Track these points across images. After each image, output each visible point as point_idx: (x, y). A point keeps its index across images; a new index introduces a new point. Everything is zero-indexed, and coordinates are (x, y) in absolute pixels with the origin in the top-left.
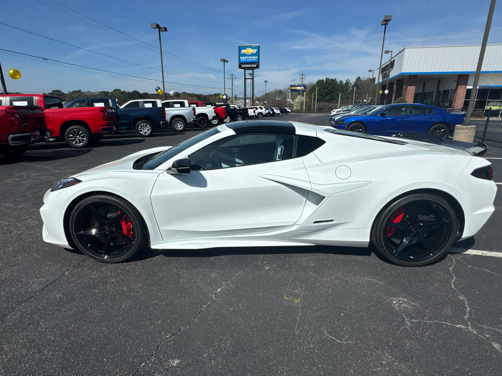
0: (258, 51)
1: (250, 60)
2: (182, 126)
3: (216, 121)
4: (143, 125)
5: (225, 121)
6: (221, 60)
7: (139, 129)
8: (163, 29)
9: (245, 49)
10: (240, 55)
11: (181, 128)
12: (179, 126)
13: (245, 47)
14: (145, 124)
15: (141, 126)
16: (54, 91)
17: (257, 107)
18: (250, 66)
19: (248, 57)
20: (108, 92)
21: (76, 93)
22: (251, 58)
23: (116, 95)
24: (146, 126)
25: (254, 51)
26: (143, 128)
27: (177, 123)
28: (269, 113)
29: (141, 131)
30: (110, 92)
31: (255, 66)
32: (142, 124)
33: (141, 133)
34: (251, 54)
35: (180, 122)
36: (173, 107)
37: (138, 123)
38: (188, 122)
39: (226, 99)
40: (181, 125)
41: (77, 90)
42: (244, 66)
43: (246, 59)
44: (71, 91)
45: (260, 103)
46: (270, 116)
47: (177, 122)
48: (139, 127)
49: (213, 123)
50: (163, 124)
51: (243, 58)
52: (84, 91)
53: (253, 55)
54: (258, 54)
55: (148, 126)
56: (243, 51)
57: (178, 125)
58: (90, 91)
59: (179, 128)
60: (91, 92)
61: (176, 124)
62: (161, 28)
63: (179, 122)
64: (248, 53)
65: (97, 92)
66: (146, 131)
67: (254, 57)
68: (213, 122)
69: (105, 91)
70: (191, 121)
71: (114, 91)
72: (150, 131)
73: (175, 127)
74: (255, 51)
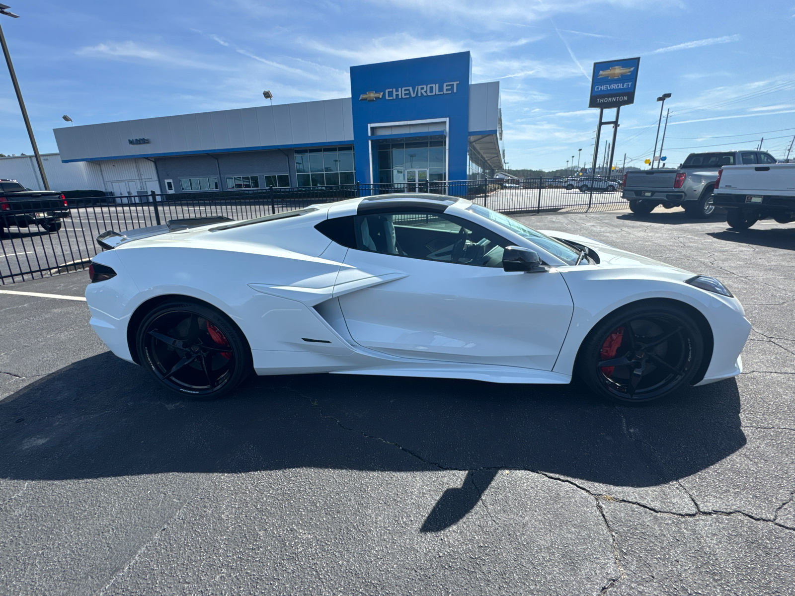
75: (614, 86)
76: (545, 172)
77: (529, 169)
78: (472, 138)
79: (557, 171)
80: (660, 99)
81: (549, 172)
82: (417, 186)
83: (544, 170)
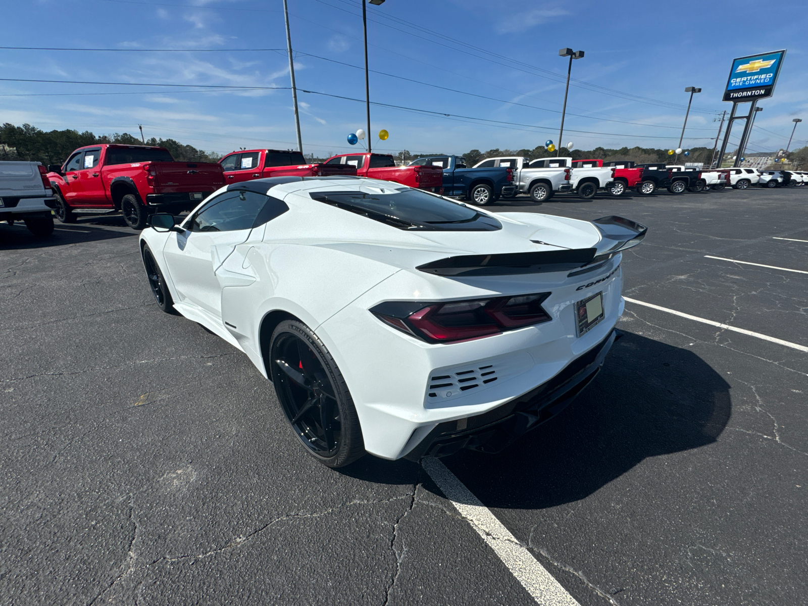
0: (777, 63)
1: (753, 82)
2: (544, 195)
3: (621, 190)
4: (481, 190)
5: (643, 191)
6: (687, 90)
7: (475, 195)
8: (577, 55)
9: (748, 63)
10: (733, 75)
11: (542, 198)
12: (541, 195)
13: (746, 60)
14: (482, 189)
15: (478, 192)
16: (472, 151)
17: (740, 170)
18: (749, 93)
19: (749, 78)
20: (528, 151)
21: (493, 153)
22: (756, 79)
23: (537, 154)
24: (484, 191)
25: (766, 64)
26: (480, 195)
27: (538, 190)
28: (774, 181)
29: (477, 197)
30: (531, 150)
31: (763, 92)
32: (479, 189)
33: (477, 200)
34: (759, 70)
35: (543, 188)
36: (548, 166)
37: (477, 186)
38: (554, 188)
39: (679, 155)
40: (543, 193)
41: (495, 149)
42: (735, 95)
43: (744, 82)
44: (489, 150)
45: (790, 163)
46: (776, 187)
47: (539, 188)
48: (476, 193)
49: (614, 193)
50: (505, 189)
51: (738, 80)
52: (502, 150)
53: (763, 71)
54: (776, 69)
55: (486, 191)
56: (741, 68)
57: (540, 192)
58: (508, 149)
59: (539, 197)
60: (509, 151)
61: (536, 191)
62: (575, 54)
63: (541, 189)
64: (752, 68)
65: (515, 152)
66: (482, 197)
67: (763, 76)
68: (614, 191)
69: (526, 149)
70: (559, 188)
71: (536, 148)
72: (487, 199)
73: (535, 195)
74: (769, 64)
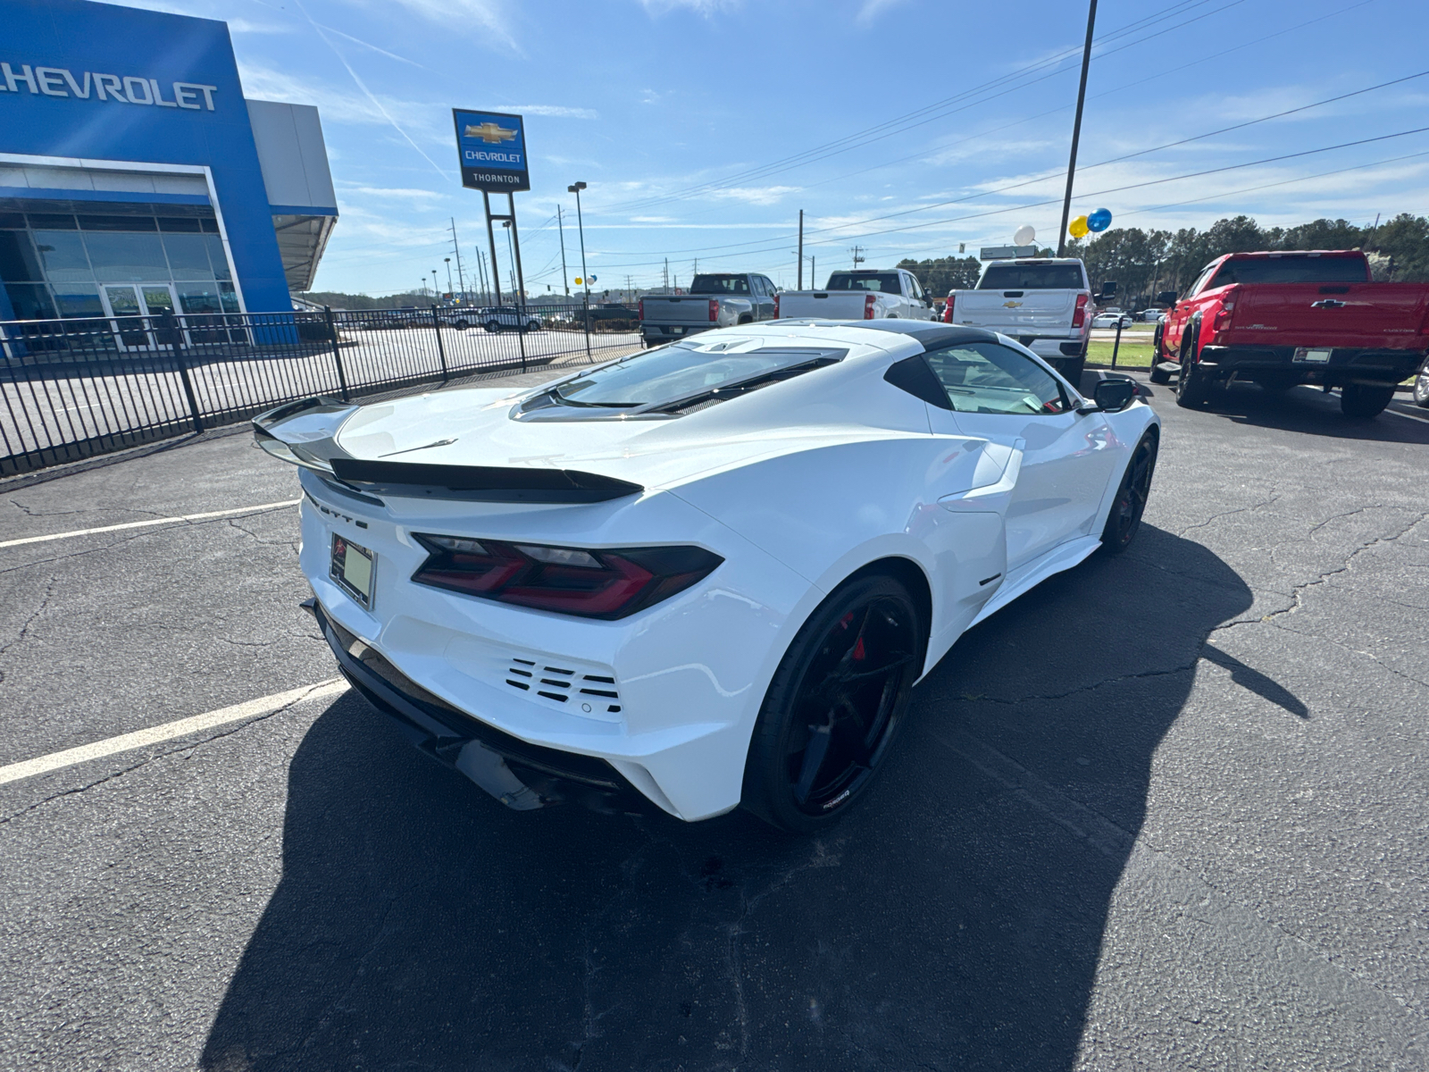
75: (495, 156)
76: (371, 299)
77: (338, 292)
78: (279, 220)
79: (394, 296)
80: (572, 189)
81: (381, 299)
82: (147, 327)
83: (369, 295)
